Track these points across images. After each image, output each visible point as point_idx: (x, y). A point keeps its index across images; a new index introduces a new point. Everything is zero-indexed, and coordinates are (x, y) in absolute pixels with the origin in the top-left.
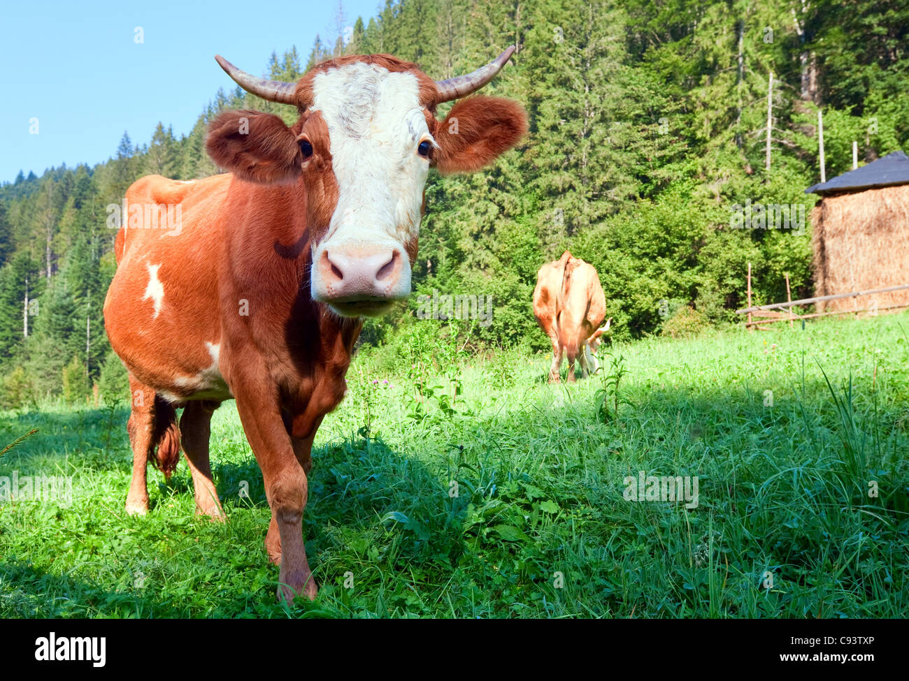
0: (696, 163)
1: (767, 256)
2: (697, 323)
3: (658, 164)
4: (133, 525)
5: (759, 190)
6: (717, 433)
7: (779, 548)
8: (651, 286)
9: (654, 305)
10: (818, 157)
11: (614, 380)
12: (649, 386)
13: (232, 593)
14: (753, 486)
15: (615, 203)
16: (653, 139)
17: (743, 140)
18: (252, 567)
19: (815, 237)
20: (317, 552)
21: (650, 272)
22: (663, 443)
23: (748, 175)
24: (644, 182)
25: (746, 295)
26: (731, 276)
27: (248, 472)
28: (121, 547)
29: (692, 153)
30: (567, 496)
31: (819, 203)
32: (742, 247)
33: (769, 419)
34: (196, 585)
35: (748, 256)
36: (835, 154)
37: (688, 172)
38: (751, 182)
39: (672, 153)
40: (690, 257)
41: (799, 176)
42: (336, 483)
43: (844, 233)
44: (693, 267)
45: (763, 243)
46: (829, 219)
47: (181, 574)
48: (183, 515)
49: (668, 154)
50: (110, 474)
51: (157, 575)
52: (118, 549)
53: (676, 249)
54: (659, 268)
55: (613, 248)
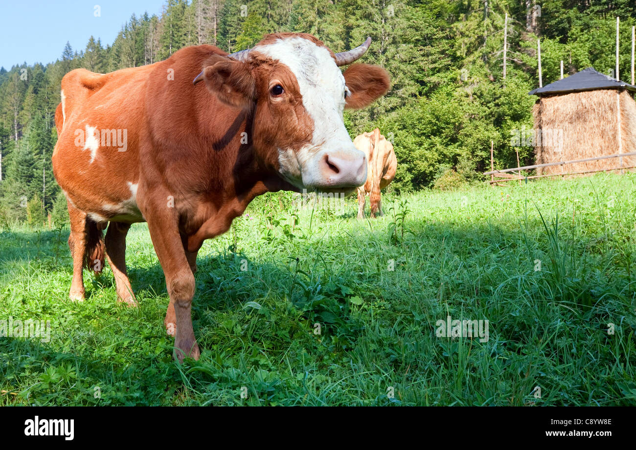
0: (455, 73)
1: (504, 137)
2: (457, 181)
3: (431, 73)
4: (74, 308)
5: (498, 92)
6: (469, 253)
7: (506, 329)
8: (427, 156)
9: (429, 168)
10: (537, 71)
11: (401, 217)
12: (425, 221)
13: (142, 355)
14: (491, 288)
15: (403, 98)
16: (428, 56)
17: (488, 58)
18: (156, 337)
19: (536, 124)
20: (200, 328)
21: (426, 145)
22: (433, 259)
23: (491, 82)
24: (422, 85)
25: (490, 162)
26: (480, 149)
27: (153, 274)
28: (66, 323)
29: (454, 66)
30: (368, 293)
31: (538, 102)
32: (487, 130)
33: (504, 244)
34: (118, 349)
35: (491, 136)
36: (548, 69)
37: (451, 79)
38: (493, 87)
39: (441, 66)
40: (452, 136)
41: (525, 83)
42: (213, 282)
43: (555, 122)
44: (454, 143)
45: (501, 127)
46: (544, 112)
47: (107, 342)
48: (109, 302)
49: (438, 66)
50: (59, 275)
51: (91, 341)
52: (64, 324)
53: (444, 131)
54: (432, 143)
55: (401, 129)
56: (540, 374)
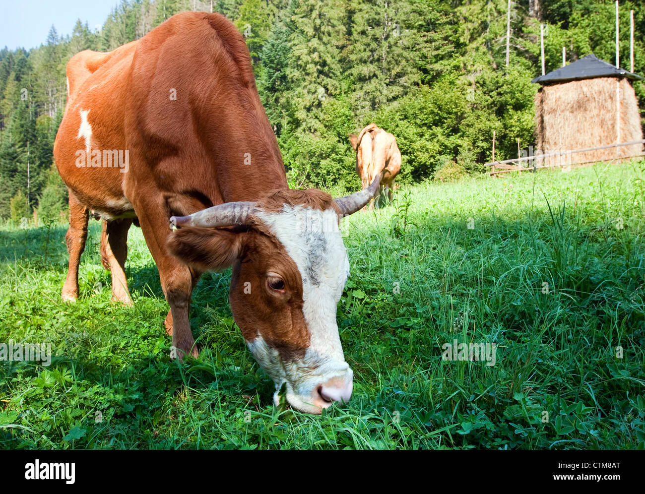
0: (459, 60)
1: (505, 127)
2: (457, 173)
3: (434, 60)
4: (66, 309)
5: (501, 80)
6: (472, 244)
7: (507, 319)
8: (427, 147)
9: (430, 160)
10: (540, 58)
11: (404, 208)
12: (427, 213)
13: (139, 355)
14: (494, 279)
15: (405, 87)
16: (431, 42)
17: (491, 45)
18: (154, 337)
19: (537, 114)
20: (200, 326)
21: (427, 136)
22: (436, 251)
23: (494, 70)
24: (425, 73)
25: (491, 153)
26: (482, 140)
27: (148, 272)
28: (58, 325)
29: (457, 53)
30: (371, 287)
31: (540, 90)
32: (489, 120)
33: (506, 235)
34: (114, 350)
35: (493, 126)
36: (551, 56)
37: (454, 67)
38: (496, 75)
39: (444, 53)
40: (454, 127)
41: (527, 71)
42: (211, 279)
43: (556, 111)
44: (456, 133)
45: (503, 117)
46: (546, 101)
47: (103, 343)
48: (103, 301)
49: (441, 53)
50: (48, 274)
51: (85, 343)
52: (57, 326)
53: (445, 121)
54: (433, 134)
55: (403, 119)
56: (537, 360)
